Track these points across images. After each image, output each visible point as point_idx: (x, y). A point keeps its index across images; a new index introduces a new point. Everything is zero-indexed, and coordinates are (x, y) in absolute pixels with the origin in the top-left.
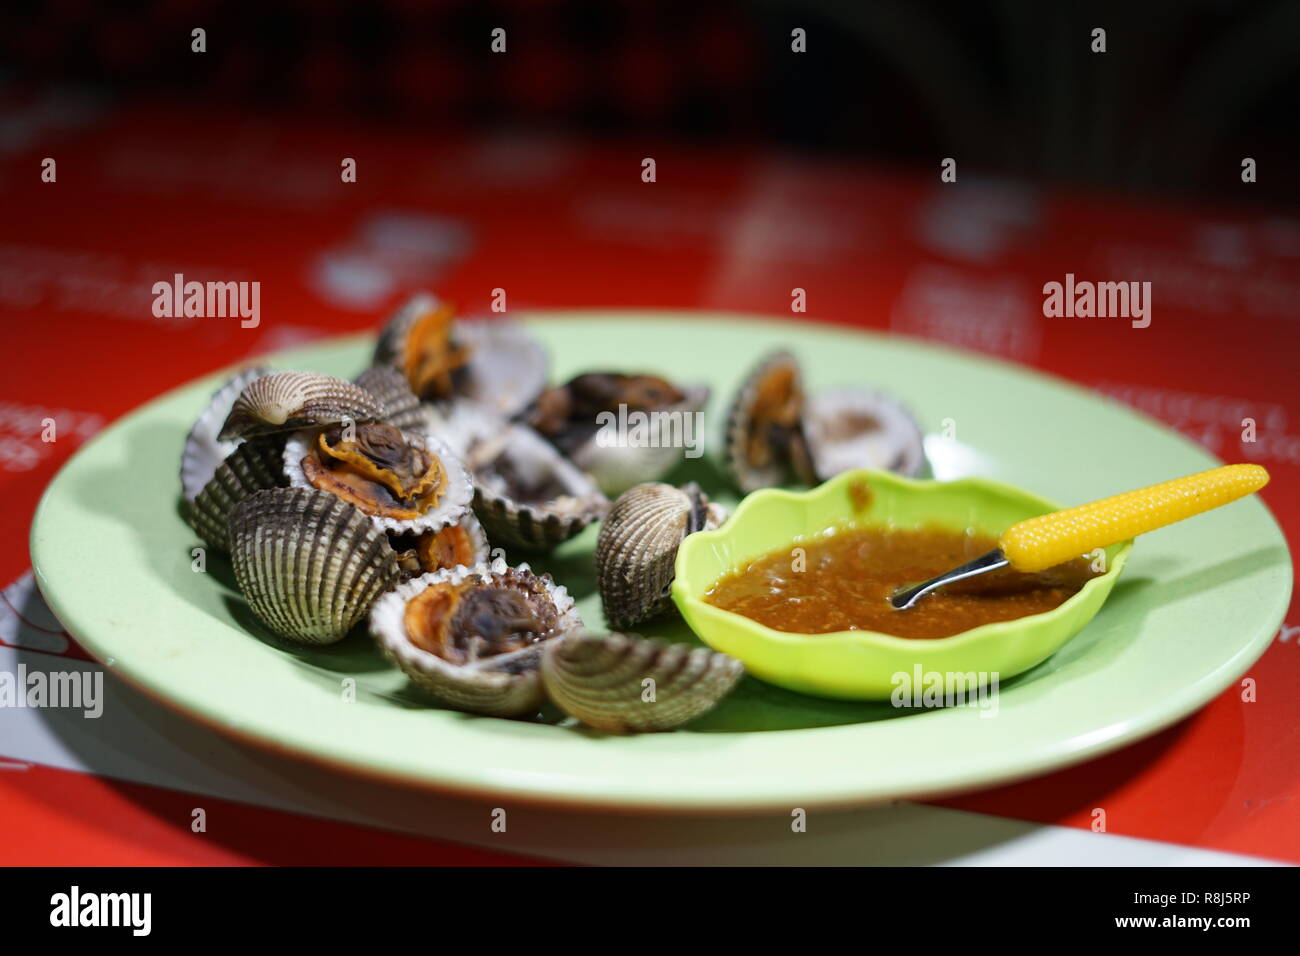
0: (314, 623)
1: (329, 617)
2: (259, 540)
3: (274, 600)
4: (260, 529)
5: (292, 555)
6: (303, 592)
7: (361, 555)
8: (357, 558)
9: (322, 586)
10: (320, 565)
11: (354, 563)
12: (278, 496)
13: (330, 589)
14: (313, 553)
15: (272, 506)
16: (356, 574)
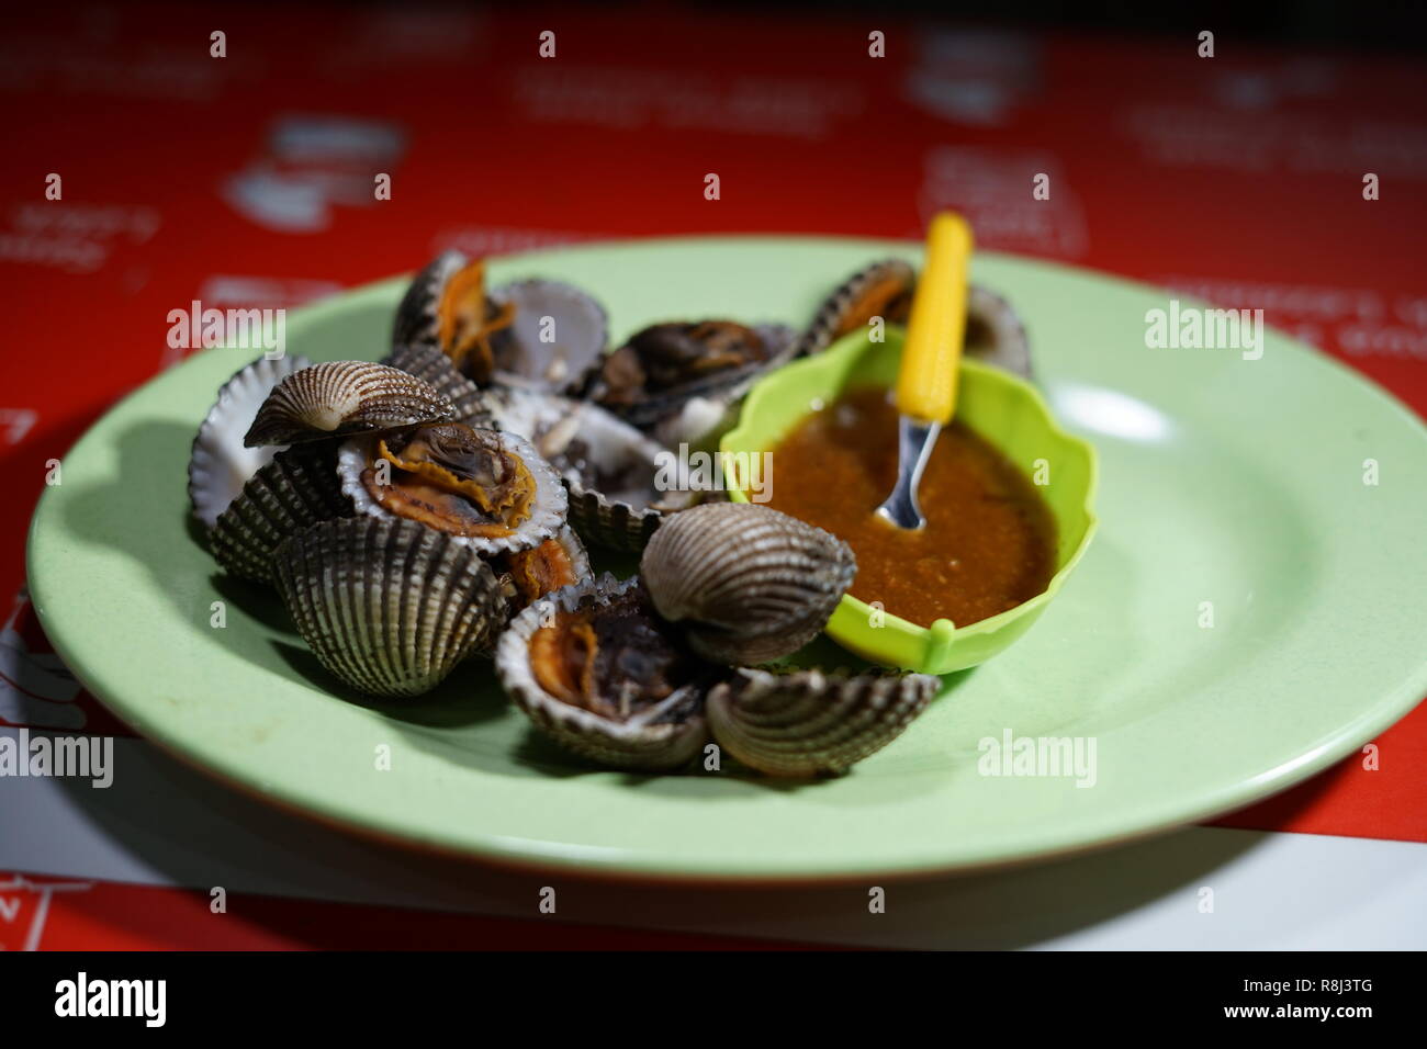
0: (408, 676)
1: (428, 668)
2: (329, 584)
3: (357, 655)
4: (328, 571)
5: (377, 600)
6: (395, 642)
7: (461, 592)
8: (457, 597)
9: (419, 634)
10: (414, 609)
11: (455, 603)
12: (347, 529)
13: (429, 636)
14: (404, 597)
15: (342, 542)
16: (457, 615)
